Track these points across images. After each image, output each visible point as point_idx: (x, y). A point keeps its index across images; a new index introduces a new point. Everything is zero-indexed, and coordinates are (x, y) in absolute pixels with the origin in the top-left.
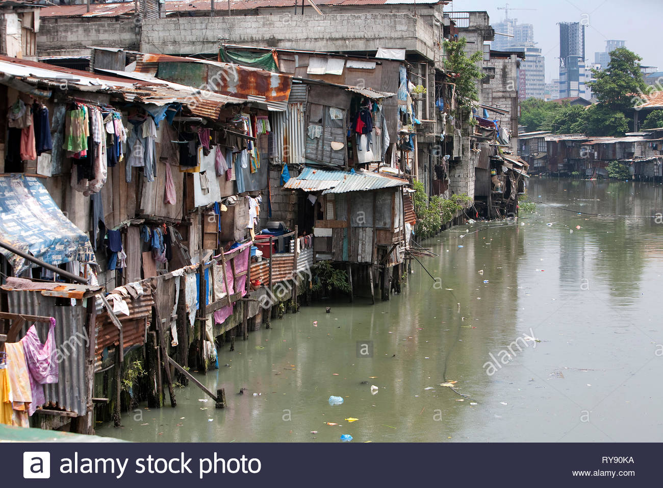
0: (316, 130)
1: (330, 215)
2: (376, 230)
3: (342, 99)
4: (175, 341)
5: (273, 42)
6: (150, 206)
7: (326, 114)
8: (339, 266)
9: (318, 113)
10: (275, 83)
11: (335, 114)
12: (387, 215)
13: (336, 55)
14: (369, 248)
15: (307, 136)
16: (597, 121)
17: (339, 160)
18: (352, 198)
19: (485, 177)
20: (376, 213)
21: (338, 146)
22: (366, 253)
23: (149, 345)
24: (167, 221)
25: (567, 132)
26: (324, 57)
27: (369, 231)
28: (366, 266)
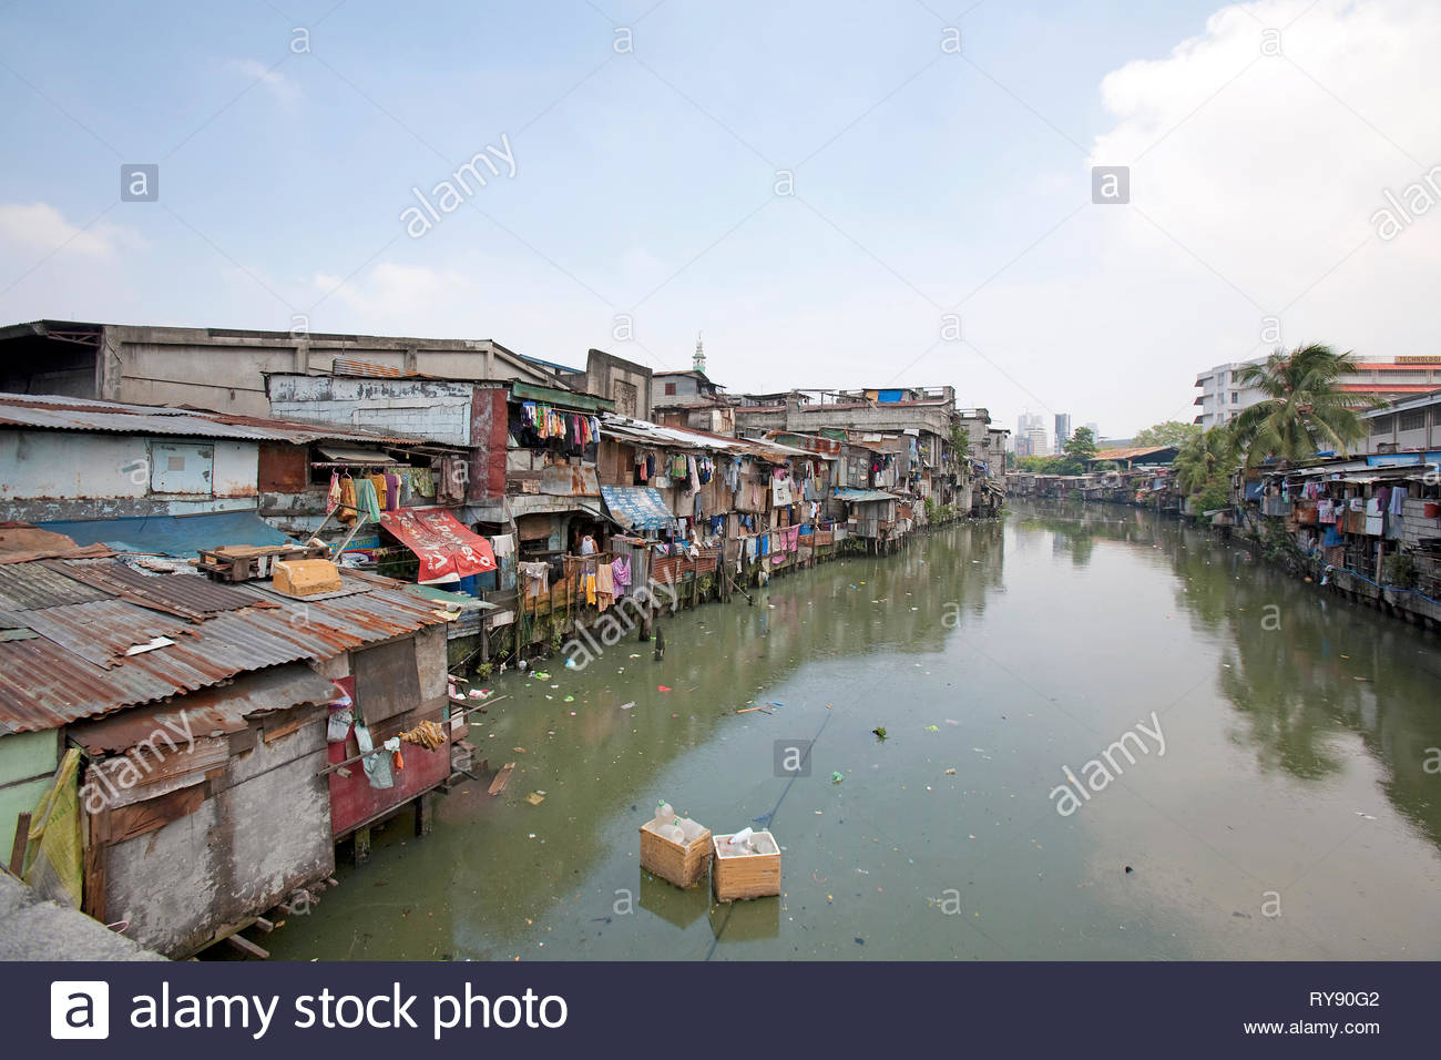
0: (853, 470)
1: (856, 512)
2: (879, 521)
3: (867, 454)
4: (740, 570)
5: (852, 425)
6: (742, 504)
7: (858, 462)
8: (861, 539)
9: (855, 461)
10: (833, 446)
11: (863, 462)
12: (885, 512)
13: (877, 432)
14: (875, 530)
15: (848, 473)
16: (1066, 467)
17: (864, 485)
18: (867, 504)
19: (978, 496)
20: (879, 512)
21: (864, 478)
22: (874, 533)
23: (718, 572)
24: (754, 513)
25: (1049, 473)
26: (872, 432)
27: (876, 521)
28: (874, 539)
